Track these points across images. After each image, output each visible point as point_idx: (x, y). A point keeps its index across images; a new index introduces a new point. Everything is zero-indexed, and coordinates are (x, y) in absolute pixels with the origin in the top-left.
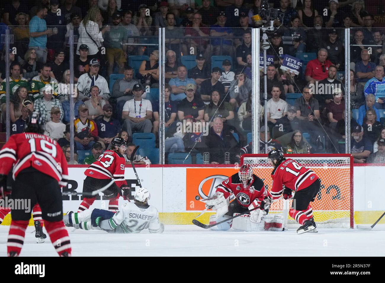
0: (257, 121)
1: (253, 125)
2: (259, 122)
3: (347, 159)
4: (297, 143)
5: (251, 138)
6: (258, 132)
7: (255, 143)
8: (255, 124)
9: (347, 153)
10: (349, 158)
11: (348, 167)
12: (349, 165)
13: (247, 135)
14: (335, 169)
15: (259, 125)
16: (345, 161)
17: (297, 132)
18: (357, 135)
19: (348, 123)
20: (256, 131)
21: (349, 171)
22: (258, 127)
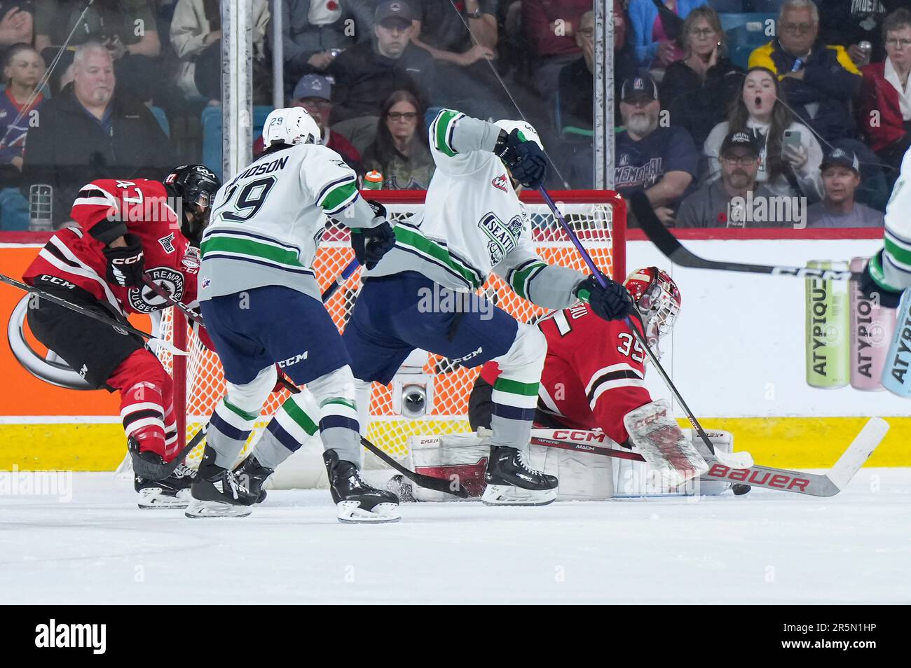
0: (243, 59)
1: (228, 74)
2: (251, 63)
3: (600, 213)
4: (398, 142)
5: (220, 128)
6: (245, 104)
7: (233, 146)
8: (233, 71)
9: (599, 186)
10: (609, 206)
11: (606, 242)
12: (608, 236)
13: (203, 114)
14: (555, 250)
15: (251, 74)
16: (591, 218)
17: (400, 100)
18: (643, 114)
19: (604, 68)
20: (240, 101)
21: (608, 259)
22: (248, 84)
